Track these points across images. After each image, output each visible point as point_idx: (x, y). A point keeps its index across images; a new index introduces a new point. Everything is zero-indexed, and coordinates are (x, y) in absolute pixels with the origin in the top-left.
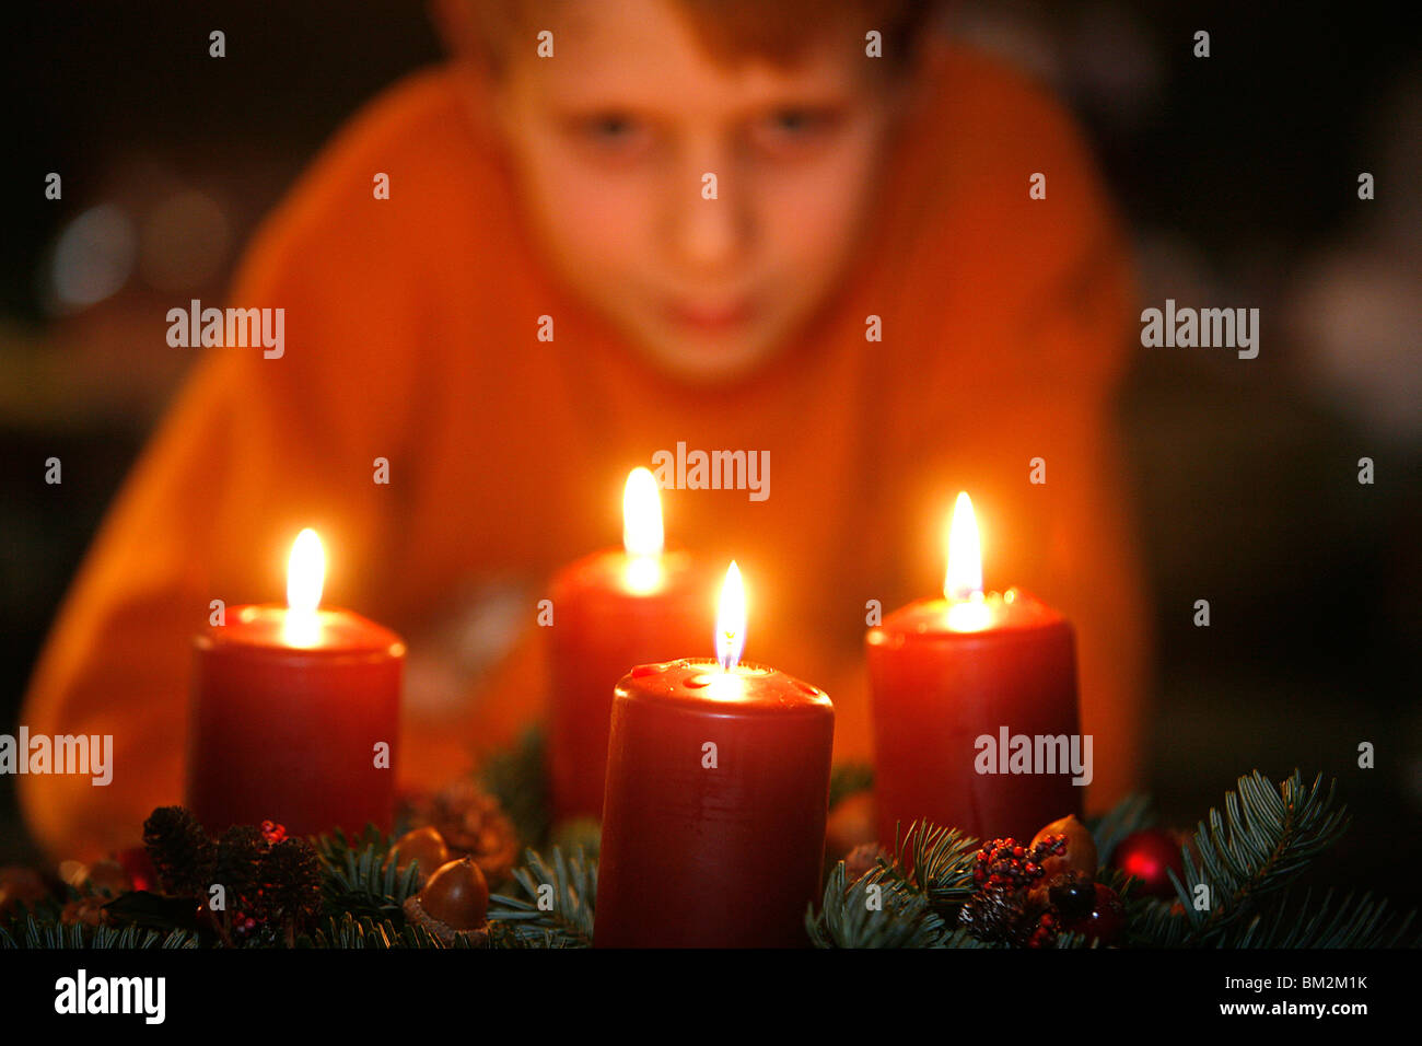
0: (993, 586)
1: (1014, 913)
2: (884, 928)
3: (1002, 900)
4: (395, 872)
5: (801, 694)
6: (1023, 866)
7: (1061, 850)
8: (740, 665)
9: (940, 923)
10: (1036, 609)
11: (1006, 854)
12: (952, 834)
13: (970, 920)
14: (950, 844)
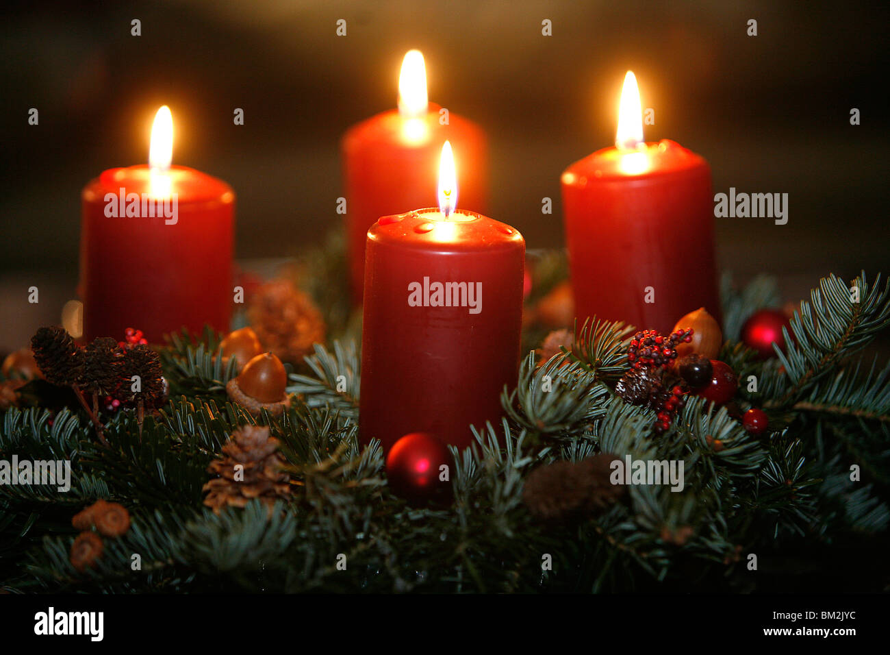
0: (651, 138)
1: (655, 385)
2: (555, 404)
3: (647, 376)
4: (221, 362)
5: (498, 234)
6: (662, 350)
7: (688, 339)
8: (457, 212)
9: (604, 391)
10: (682, 154)
11: (650, 343)
12: (617, 325)
13: (624, 390)
14: (611, 335)
